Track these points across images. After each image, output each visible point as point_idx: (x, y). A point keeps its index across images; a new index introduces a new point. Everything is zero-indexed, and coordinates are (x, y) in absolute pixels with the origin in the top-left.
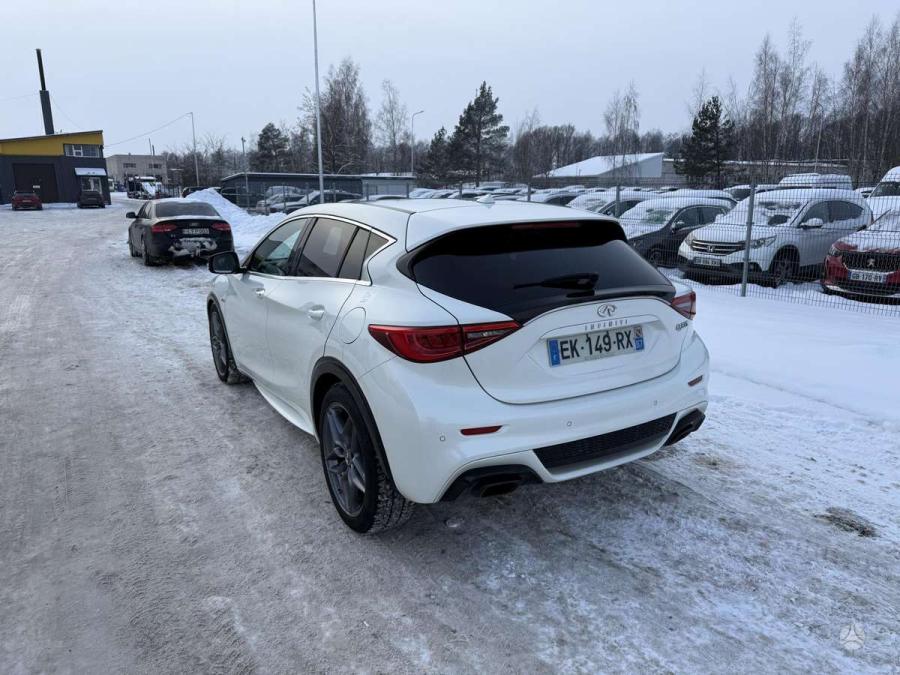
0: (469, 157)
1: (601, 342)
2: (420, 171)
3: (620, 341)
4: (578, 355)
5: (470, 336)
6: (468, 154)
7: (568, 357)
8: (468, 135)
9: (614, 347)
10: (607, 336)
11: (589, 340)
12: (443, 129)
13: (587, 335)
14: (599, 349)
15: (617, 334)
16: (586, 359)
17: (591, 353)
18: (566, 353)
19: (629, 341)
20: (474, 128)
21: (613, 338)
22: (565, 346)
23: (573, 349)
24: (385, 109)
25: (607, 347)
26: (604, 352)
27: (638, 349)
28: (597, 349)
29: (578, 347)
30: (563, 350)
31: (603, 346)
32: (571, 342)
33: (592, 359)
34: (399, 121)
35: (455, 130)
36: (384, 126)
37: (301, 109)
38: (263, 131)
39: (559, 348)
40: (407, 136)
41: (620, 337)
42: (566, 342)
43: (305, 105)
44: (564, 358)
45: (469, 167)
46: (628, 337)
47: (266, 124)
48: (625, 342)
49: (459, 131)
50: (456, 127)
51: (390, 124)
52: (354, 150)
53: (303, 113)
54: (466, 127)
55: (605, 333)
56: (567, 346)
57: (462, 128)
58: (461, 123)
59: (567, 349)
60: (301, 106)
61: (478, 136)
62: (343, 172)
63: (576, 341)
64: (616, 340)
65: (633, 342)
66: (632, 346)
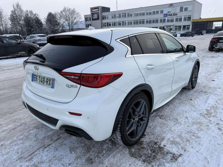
1: (42, 79)
3: (47, 82)
4: (37, 81)
9: (45, 83)
10: (44, 78)
11: (40, 77)
14: (42, 82)
15: (47, 79)
17: (40, 82)
19: (50, 83)
23: (36, 78)
27: (52, 87)
30: (34, 78)
31: (43, 81)
32: (36, 76)
33: (40, 84)
39: (34, 76)
44: (34, 80)
46: (50, 81)
48: (48, 83)
64: (46, 81)
65: (51, 84)
66: (50, 85)
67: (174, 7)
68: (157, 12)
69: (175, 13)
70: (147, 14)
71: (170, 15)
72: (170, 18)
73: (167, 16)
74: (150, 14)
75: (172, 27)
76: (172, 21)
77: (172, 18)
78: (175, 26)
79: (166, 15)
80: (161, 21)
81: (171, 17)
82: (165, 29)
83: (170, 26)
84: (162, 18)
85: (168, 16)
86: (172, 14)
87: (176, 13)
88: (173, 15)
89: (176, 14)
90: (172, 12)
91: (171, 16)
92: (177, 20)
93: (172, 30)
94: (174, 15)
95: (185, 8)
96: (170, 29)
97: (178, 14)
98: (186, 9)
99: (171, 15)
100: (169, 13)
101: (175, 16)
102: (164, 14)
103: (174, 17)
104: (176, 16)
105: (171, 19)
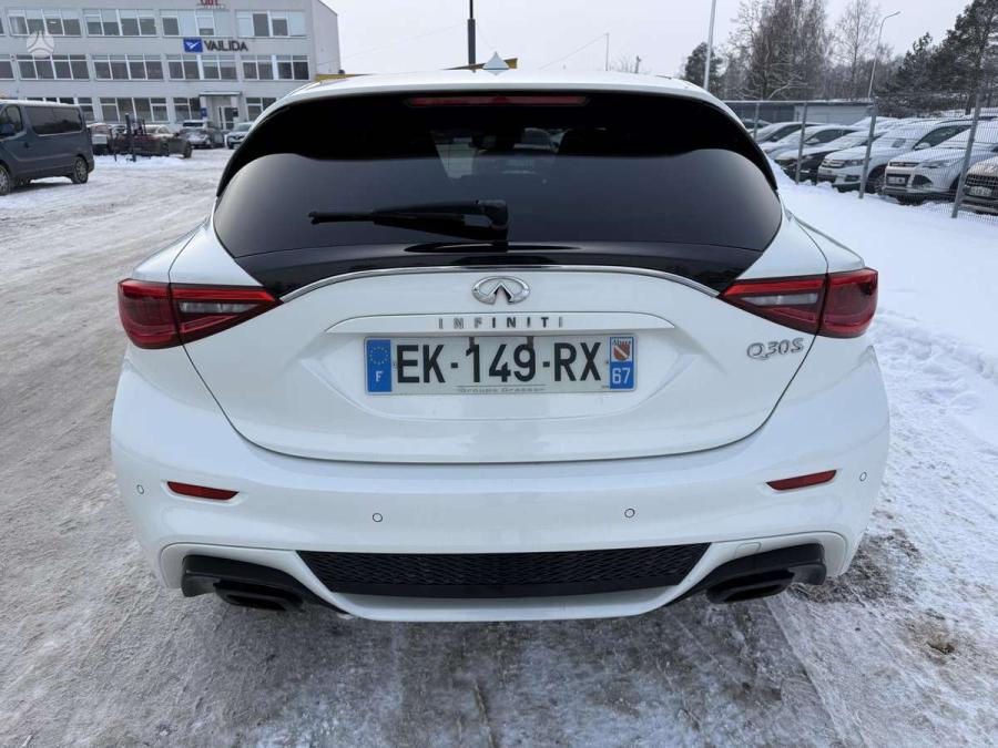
0: (963, 74)
1: (508, 357)
2: (882, 94)
3: (563, 363)
4: (441, 379)
5: (185, 307)
6: (960, 70)
7: (416, 380)
8: (966, 43)
9: (544, 375)
11: (474, 350)
12: (928, 35)
13: (472, 339)
14: (501, 373)
15: (558, 347)
16: (462, 390)
17: (477, 379)
18: (408, 371)
19: (590, 366)
20: (977, 32)
21: (545, 353)
22: (407, 356)
23: (431, 363)
24: (850, 14)
25: (525, 372)
26: (512, 379)
27: (613, 386)
28: (493, 372)
29: (443, 362)
30: (402, 363)
31: (513, 367)
32: (426, 349)
33: (476, 392)
34: (866, 29)
35: (946, 37)
36: (843, 37)
37: (736, 21)
38: (694, 52)
39: (394, 357)
40: (881, 49)
41: (565, 354)
42: (415, 348)
43: (740, 16)
44: (402, 379)
45: (958, 87)
46: (590, 356)
47: (699, 44)
48: (579, 365)
49: (952, 36)
50: (949, 32)
51: (853, 34)
52: (798, 68)
53: (738, 25)
54: (965, 32)
55: (524, 341)
56: (418, 356)
57: (958, 33)
58: (958, 27)
59: (414, 363)
60: (736, 17)
61: (982, 43)
62: (775, 97)
63: (439, 348)
64: (552, 360)
65: (603, 370)
66: (597, 377)
67: (228, 10)
68: (148, 26)
69: (235, 39)
70: (94, 28)
71: (212, 46)
72: (218, 60)
73: (199, 49)
74: (111, 29)
75: (234, 103)
76: (229, 74)
77: (227, 63)
78: (249, 100)
79: (194, 45)
80: (176, 71)
81: (221, 57)
82: (205, 109)
83: (225, 96)
84: (178, 56)
85: (206, 51)
86: (221, 43)
87: (240, 41)
88: (226, 46)
89: (243, 47)
90: (221, 34)
91: (222, 52)
92: (250, 71)
93: (236, 114)
94: (231, 48)
95: (274, 22)
96: (226, 110)
97: (249, 43)
98: (281, 27)
99: (221, 47)
100: (206, 38)
101: (238, 54)
102: (186, 40)
103: (233, 57)
104: (244, 52)
105: (224, 66)
